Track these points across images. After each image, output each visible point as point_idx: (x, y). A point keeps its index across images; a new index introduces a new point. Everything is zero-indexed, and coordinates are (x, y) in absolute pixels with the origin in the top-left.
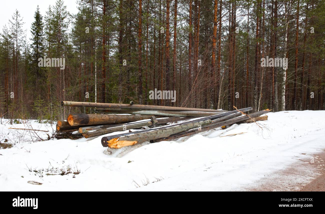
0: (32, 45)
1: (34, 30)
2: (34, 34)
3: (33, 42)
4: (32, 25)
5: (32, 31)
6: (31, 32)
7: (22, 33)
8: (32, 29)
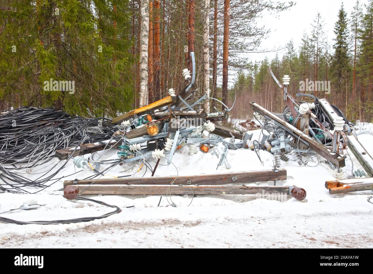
0: (334, 46)
1: (337, 30)
2: (336, 33)
3: (336, 42)
4: (336, 24)
5: (335, 30)
6: (334, 32)
7: (324, 34)
8: (335, 29)
